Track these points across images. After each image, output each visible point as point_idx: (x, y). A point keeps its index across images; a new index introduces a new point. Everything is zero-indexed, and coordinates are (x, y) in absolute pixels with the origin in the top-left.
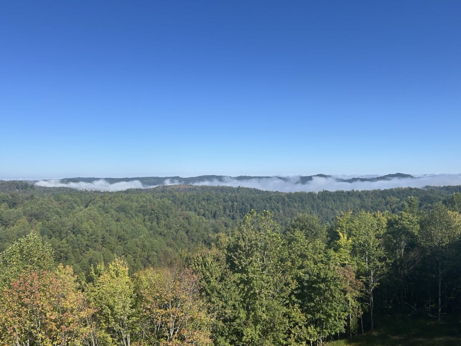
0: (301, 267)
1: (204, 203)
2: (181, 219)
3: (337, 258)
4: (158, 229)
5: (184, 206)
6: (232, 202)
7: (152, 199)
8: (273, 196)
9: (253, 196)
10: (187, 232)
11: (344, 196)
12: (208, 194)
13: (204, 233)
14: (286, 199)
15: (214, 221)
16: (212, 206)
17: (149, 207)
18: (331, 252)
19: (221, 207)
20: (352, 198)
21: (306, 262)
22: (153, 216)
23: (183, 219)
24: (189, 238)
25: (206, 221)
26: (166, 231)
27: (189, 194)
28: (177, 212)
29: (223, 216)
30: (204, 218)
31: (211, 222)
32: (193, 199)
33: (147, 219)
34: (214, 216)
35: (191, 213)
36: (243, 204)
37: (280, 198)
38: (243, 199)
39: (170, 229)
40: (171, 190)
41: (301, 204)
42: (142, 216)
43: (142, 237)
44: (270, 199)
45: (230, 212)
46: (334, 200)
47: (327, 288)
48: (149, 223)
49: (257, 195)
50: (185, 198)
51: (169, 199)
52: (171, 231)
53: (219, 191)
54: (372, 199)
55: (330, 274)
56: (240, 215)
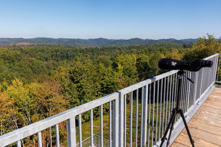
0: (102, 79)
1: (40, 53)
2: (28, 62)
3: (117, 75)
4: (14, 67)
5: (28, 55)
6: (56, 52)
7: (8, 50)
8: (78, 49)
9: (68, 49)
10: (32, 69)
11: (112, 49)
12: (42, 48)
13: (41, 69)
14: (85, 50)
15: (46, 63)
16: (44, 54)
17: (7, 55)
18: (115, 72)
19: (50, 55)
20: (116, 50)
21: (105, 77)
22: (10, 60)
23: (29, 62)
24: (33, 72)
25: (42, 62)
26: (19, 68)
27: (30, 48)
28: (24, 58)
29: (51, 60)
30: (41, 61)
31: (45, 63)
32: (33, 51)
33: (7, 62)
34: (46, 60)
35: (33, 58)
36: (62, 53)
37: (82, 50)
38: (62, 50)
39: (21, 67)
40: (19, 46)
41: (92, 53)
42: (3, 60)
43: (6, 72)
44: (77, 50)
45: (55, 57)
46: (108, 51)
47: (114, 87)
48: (8, 64)
49: (70, 48)
50: (28, 50)
51: (19, 51)
52: (22, 68)
53: (48, 46)
54: (125, 50)
55: (115, 81)
56: (61, 59)
